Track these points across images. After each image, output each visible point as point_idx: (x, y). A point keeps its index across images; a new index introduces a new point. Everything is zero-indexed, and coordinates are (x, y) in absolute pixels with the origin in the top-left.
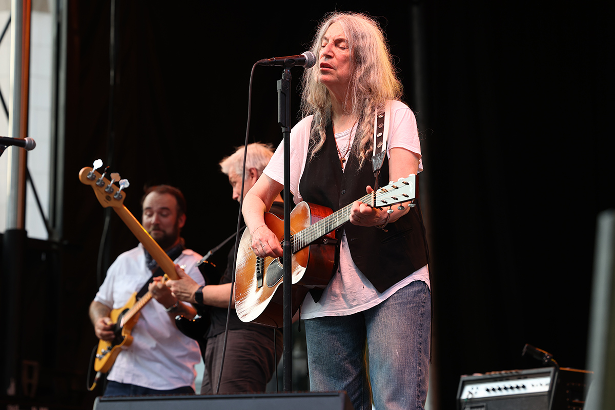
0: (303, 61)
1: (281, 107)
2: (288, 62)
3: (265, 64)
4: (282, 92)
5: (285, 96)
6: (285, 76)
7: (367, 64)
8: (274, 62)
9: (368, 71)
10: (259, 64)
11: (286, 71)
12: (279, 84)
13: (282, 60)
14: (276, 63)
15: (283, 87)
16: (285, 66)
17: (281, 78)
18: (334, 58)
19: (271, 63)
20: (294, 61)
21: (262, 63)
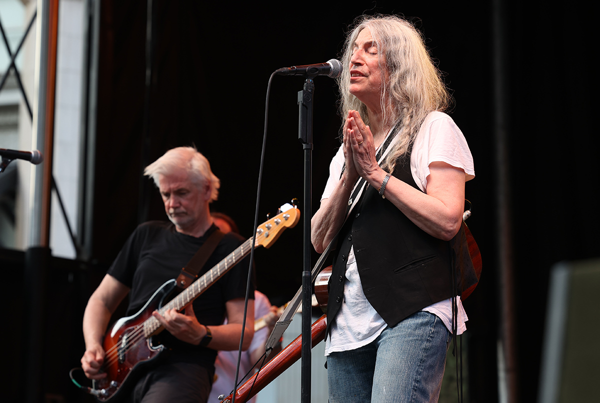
0: (328, 69)
1: (302, 121)
2: (310, 71)
3: (284, 73)
4: (303, 105)
5: (307, 108)
6: (307, 87)
7: (402, 70)
8: (295, 71)
9: (403, 77)
10: (277, 73)
11: (309, 81)
12: (300, 95)
13: (303, 69)
14: (297, 71)
15: (304, 99)
16: (306, 75)
17: (303, 89)
18: (365, 65)
19: (290, 72)
20: (317, 69)
21: (281, 72)
